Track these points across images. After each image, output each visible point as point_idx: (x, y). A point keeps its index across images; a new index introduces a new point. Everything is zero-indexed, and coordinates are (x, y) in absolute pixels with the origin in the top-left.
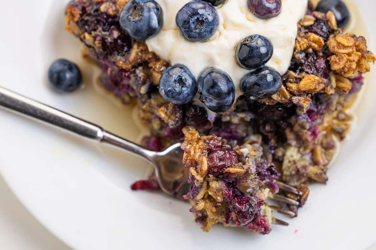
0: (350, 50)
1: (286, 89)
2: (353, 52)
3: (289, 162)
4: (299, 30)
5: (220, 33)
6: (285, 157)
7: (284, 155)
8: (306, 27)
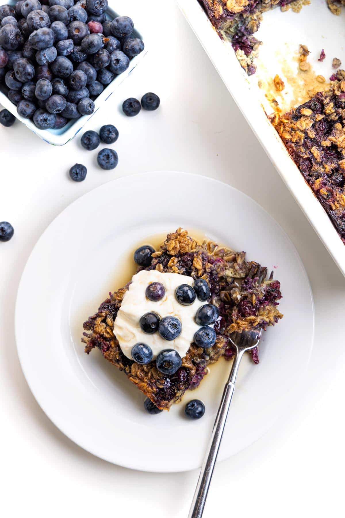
0: (177, 242)
1: (202, 276)
2: (178, 241)
3: (235, 274)
4: (166, 272)
5: (176, 315)
6: (233, 277)
7: (231, 277)
8: (164, 268)
